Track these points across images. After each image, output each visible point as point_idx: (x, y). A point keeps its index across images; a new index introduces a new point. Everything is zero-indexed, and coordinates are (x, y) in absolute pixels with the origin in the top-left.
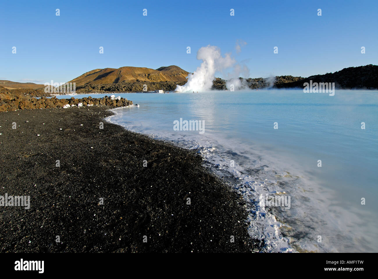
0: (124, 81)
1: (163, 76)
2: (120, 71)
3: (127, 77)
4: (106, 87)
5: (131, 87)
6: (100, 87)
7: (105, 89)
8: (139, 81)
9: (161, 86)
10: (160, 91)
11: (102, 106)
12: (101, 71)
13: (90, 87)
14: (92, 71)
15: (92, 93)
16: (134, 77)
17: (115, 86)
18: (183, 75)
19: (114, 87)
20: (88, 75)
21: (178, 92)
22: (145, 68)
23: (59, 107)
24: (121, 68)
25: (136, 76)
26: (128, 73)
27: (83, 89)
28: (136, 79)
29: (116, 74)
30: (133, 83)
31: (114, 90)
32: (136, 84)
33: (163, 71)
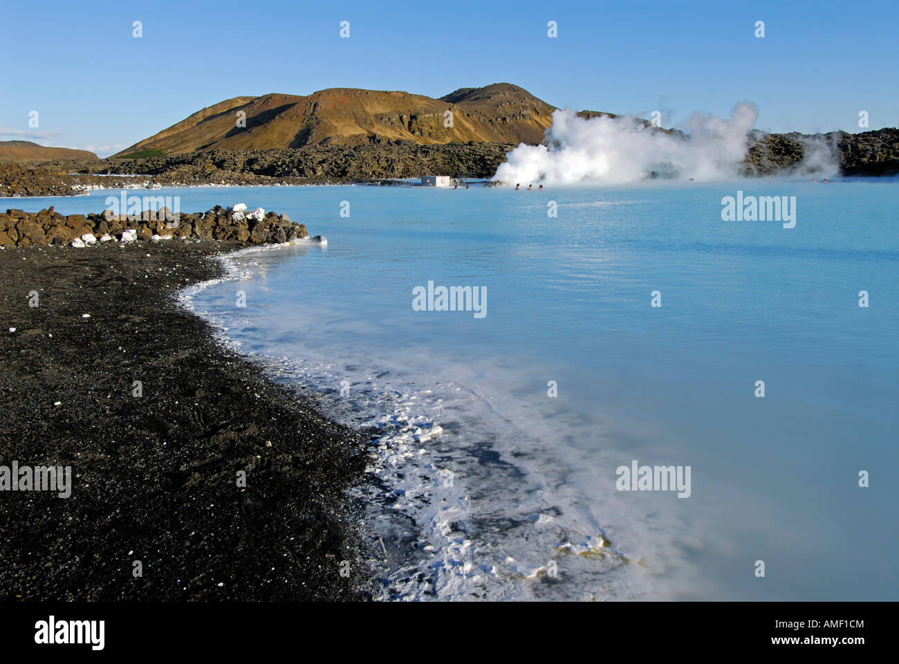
0: (326, 140)
1: (464, 122)
2: (316, 105)
3: (336, 124)
4: (262, 161)
5: (346, 162)
6: (241, 160)
7: (259, 168)
8: (379, 141)
9: (451, 159)
10: (439, 179)
11: (199, 241)
12: (252, 103)
13: (209, 160)
14: (221, 103)
15: (209, 182)
16: (360, 126)
17: (291, 156)
18: (537, 118)
19: (288, 160)
20: (207, 119)
21: (504, 186)
22: (402, 93)
23: (61, 243)
24: (318, 94)
25: (368, 122)
26: (340, 112)
27: (185, 168)
28: (369, 132)
29: (300, 113)
30: (353, 147)
31: (288, 173)
32: (362, 153)
33: (464, 102)
